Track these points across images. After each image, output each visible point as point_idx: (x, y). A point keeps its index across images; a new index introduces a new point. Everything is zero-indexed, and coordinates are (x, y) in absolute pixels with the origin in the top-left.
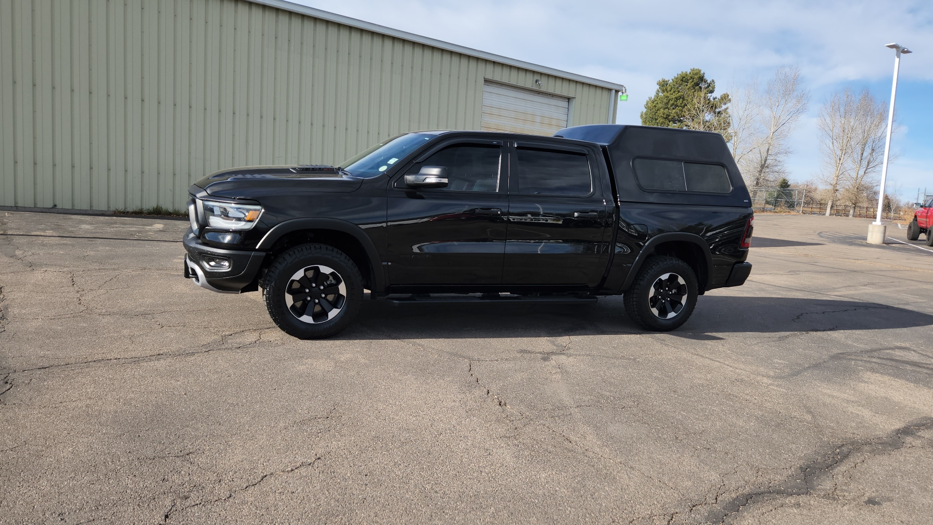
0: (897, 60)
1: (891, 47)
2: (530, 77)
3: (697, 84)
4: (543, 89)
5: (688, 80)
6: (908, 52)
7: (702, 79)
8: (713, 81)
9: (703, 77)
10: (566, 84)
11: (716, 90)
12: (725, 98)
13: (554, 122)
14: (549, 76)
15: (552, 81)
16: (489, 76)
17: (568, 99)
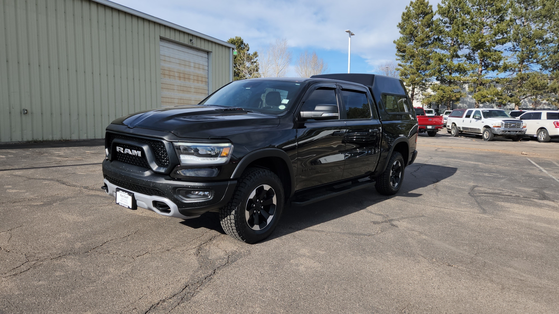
0: (350, 38)
1: (347, 32)
2: (186, 37)
3: (240, 46)
4: (195, 45)
5: (235, 43)
6: (353, 35)
7: (242, 43)
8: (248, 44)
9: (243, 42)
10: (206, 43)
11: (250, 49)
12: (255, 54)
13: (201, 67)
14: (197, 37)
15: (199, 41)
16: (163, 35)
17: (208, 53)
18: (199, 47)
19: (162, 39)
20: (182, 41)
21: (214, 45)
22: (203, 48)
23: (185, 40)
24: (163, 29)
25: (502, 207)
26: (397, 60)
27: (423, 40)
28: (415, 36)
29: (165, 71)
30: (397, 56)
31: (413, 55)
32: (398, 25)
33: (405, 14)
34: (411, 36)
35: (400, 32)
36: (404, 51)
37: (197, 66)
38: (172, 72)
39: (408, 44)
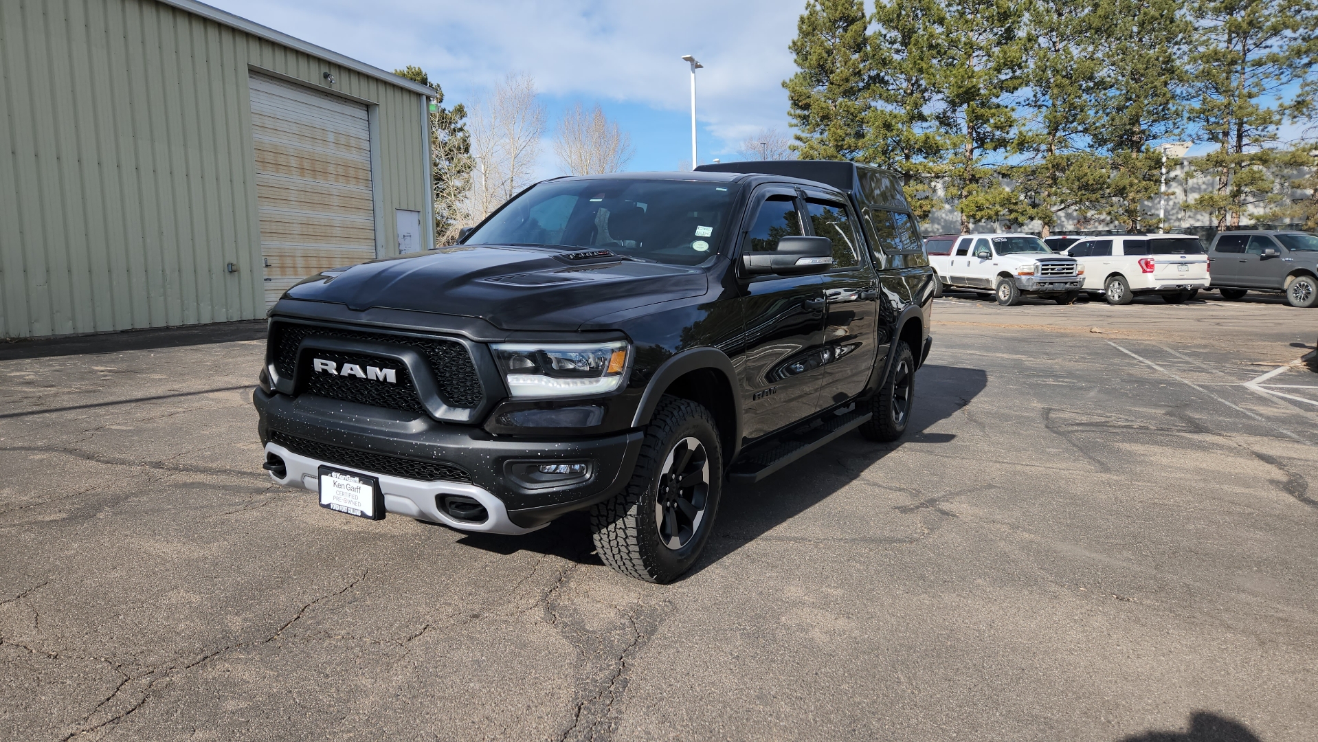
0: (693, 75)
1: (686, 59)
2: (314, 67)
4: (335, 88)
6: (700, 67)
7: (424, 81)
8: (439, 86)
9: (427, 79)
10: (364, 83)
11: (445, 98)
12: (460, 111)
13: (353, 142)
14: (340, 67)
15: (345, 77)
16: (256, 63)
17: (368, 107)
18: (345, 91)
19: (254, 72)
20: (303, 78)
21: (382, 88)
22: (355, 94)
23: (312, 75)
24: (254, 47)
25: (1131, 454)
26: (791, 126)
27: (847, 80)
28: (829, 72)
29: (265, 153)
30: (791, 117)
31: (827, 116)
32: (791, 44)
33: (806, 21)
34: (821, 71)
35: (795, 61)
36: (807, 107)
37: (343, 140)
38: (282, 156)
39: (815, 90)
